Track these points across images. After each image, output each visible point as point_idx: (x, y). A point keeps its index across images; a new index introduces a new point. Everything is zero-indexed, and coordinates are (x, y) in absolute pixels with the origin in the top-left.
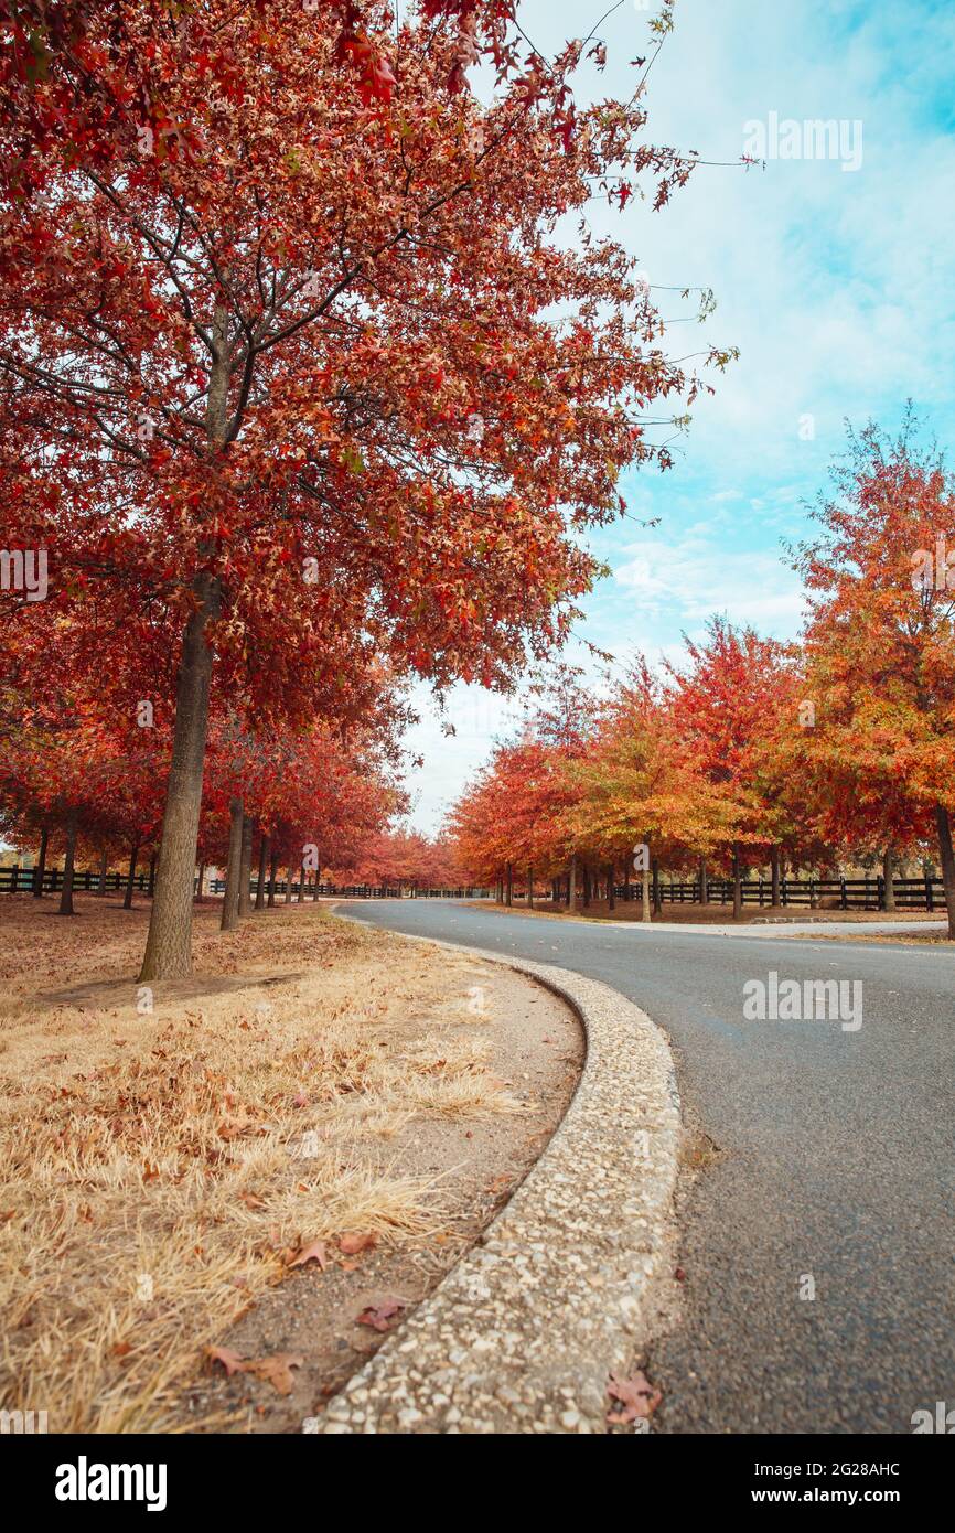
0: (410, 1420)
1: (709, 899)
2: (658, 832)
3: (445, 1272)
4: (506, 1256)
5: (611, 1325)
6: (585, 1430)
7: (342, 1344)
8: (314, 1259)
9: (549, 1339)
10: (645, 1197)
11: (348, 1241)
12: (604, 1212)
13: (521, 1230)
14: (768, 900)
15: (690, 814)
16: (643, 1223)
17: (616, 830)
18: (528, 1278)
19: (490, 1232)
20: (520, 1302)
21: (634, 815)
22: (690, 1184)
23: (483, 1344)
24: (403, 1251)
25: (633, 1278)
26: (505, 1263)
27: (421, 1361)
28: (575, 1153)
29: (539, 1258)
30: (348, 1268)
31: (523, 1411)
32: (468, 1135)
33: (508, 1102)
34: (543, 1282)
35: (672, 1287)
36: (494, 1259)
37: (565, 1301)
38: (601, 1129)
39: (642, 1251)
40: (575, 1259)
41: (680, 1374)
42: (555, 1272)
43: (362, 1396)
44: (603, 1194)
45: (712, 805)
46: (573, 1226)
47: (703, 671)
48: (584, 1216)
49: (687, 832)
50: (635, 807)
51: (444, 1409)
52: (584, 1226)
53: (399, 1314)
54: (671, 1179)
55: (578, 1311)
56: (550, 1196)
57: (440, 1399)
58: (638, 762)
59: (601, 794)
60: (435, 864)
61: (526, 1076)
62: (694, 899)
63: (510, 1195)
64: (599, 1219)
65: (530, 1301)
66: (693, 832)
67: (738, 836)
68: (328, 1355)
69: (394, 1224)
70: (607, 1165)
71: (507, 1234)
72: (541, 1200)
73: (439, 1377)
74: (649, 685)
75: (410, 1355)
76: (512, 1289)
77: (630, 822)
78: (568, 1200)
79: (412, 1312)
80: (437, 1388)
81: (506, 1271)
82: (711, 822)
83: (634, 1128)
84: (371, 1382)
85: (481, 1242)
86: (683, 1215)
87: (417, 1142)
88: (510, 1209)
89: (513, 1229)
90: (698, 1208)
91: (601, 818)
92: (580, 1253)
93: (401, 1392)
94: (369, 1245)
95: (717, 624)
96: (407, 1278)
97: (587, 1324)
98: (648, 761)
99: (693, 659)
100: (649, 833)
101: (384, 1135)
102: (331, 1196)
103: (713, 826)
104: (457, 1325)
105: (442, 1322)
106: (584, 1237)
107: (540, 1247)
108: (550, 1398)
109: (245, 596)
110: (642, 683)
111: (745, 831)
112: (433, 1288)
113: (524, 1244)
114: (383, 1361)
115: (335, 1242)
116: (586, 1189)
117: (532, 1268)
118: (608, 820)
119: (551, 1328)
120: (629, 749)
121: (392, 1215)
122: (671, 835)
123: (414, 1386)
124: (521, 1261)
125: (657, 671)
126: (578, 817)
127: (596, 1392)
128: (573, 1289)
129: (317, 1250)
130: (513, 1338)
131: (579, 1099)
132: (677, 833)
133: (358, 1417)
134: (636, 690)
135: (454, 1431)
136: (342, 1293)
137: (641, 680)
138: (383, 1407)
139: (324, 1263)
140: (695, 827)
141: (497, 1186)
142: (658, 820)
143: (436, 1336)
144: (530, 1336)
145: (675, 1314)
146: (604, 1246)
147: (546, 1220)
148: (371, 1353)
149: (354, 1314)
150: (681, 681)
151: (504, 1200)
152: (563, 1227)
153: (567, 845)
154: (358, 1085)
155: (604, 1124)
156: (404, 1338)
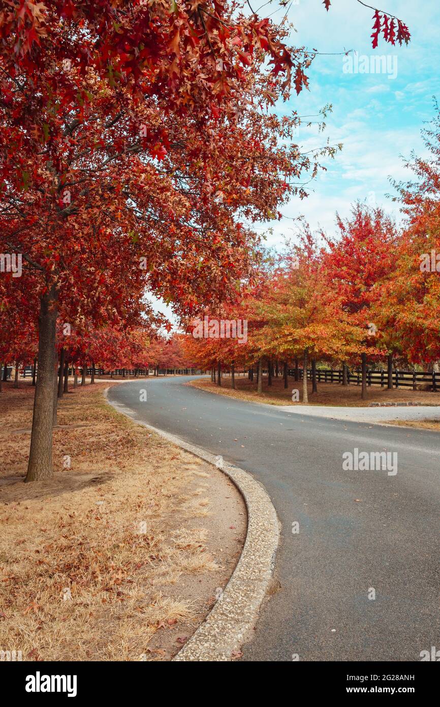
0: (192, 659)
1: (349, 381)
2: (312, 348)
3: (197, 629)
4: (212, 624)
5: (235, 640)
6: (226, 660)
7: (174, 646)
8: (162, 626)
9: (221, 643)
10: (251, 606)
11: (170, 621)
12: (239, 611)
13: (216, 617)
14: (386, 383)
15: (334, 336)
16: (249, 614)
17: (286, 346)
18: (217, 630)
19: (208, 618)
20: (215, 636)
21: (297, 337)
22: (267, 601)
23: (206, 645)
24: (185, 623)
25: (242, 630)
26: (211, 626)
27: (193, 649)
28: (234, 590)
29: (220, 625)
30: (171, 628)
31: (214, 657)
32: (200, 581)
33: (214, 566)
34: (221, 631)
35: (252, 631)
36: (209, 625)
37: (225, 635)
38: (244, 580)
39: (246, 622)
40: (229, 625)
41: (248, 650)
42: (224, 628)
43: (182, 655)
44: (239, 605)
45: (347, 330)
46: (230, 616)
47: (346, 239)
48: (233, 612)
49: (331, 348)
50: (299, 333)
51: (199, 657)
52: (233, 615)
53: (186, 639)
54: (261, 600)
55: (228, 638)
56: (224, 606)
57: (197, 655)
58: (301, 303)
59: (277, 323)
60: (170, 354)
61: (221, 550)
62: (340, 380)
63: (214, 605)
64: (237, 613)
65: (217, 635)
66: (335, 348)
67: (364, 350)
68: (171, 648)
69: (181, 615)
70: (243, 595)
71: (212, 618)
72: (222, 608)
73: (197, 651)
74: (311, 244)
75: (190, 648)
76: (213, 633)
77: (295, 341)
78: (230, 607)
79: (189, 639)
80: (197, 653)
81: (212, 628)
82: (347, 341)
83: (255, 580)
84: (183, 652)
85: (205, 621)
86: (262, 610)
87: (183, 585)
88: (213, 611)
89: (214, 617)
90: (266, 609)
91: (277, 339)
92: (230, 623)
93: (190, 654)
94: (176, 622)
95: (358, 207)
96: (186, 630)
97: (230, 640)
98: (308, 302)
99: (340, 230)
100: (308, 348)
101: (172, 583)
102: (162, 607)
103: (348, 343)
104: (200, 641)
105: (197, 640)
106: (232, 619)
107: (221, 622)
108: (220, 654)
109: (84, 301)
110: (307, 243)
111: (369, 346)
112: (194, 633)
113: (216, 621)
114: (185, 649)
115: (167, 621)
116: (235, 604)
117: (218, 627)
118: (281, 340)
119: (221, 641)
120: (295, 295)
121: (181, 613)
122: (321, 351)
123: (192, 653)
124: (215, 625)
125: (317, 237)
126: (262, 337)
127: (229, 653)
128: (228, 632)
129: (163, 624)
130: (213, 644)
131: (239, 566)
132: (324, 349)
133: (182, 658)
134: (303, 247)
135: (201, 661)
136: (171, 635)
137: (306, 240)
138: (186, 657)
139: (165, 627)
140: (337, 344)
141: (210, 602)
142: (313, 340)
143: (196, 643)
144: (216, 643)
145: (251, 638)
146: (237, 621)
147: (222, 614)
148: (181, 648)
149: (175, 640)
150: (332, 245)
151: (212, 607)
152: (227, 616)
153: (256, 355)
154: (157, 557)
155: (245, 578)
156: (188, 644)
